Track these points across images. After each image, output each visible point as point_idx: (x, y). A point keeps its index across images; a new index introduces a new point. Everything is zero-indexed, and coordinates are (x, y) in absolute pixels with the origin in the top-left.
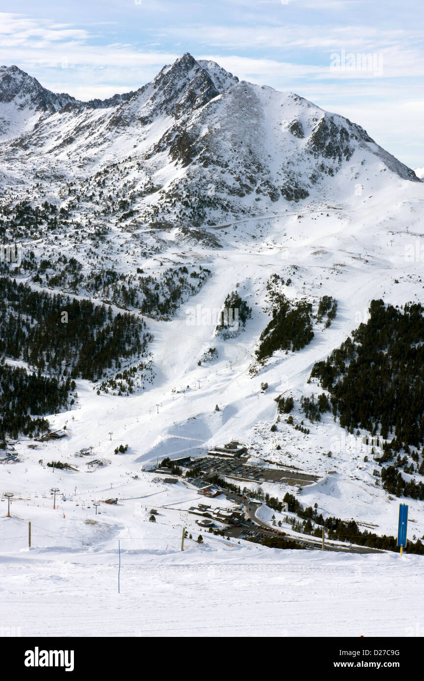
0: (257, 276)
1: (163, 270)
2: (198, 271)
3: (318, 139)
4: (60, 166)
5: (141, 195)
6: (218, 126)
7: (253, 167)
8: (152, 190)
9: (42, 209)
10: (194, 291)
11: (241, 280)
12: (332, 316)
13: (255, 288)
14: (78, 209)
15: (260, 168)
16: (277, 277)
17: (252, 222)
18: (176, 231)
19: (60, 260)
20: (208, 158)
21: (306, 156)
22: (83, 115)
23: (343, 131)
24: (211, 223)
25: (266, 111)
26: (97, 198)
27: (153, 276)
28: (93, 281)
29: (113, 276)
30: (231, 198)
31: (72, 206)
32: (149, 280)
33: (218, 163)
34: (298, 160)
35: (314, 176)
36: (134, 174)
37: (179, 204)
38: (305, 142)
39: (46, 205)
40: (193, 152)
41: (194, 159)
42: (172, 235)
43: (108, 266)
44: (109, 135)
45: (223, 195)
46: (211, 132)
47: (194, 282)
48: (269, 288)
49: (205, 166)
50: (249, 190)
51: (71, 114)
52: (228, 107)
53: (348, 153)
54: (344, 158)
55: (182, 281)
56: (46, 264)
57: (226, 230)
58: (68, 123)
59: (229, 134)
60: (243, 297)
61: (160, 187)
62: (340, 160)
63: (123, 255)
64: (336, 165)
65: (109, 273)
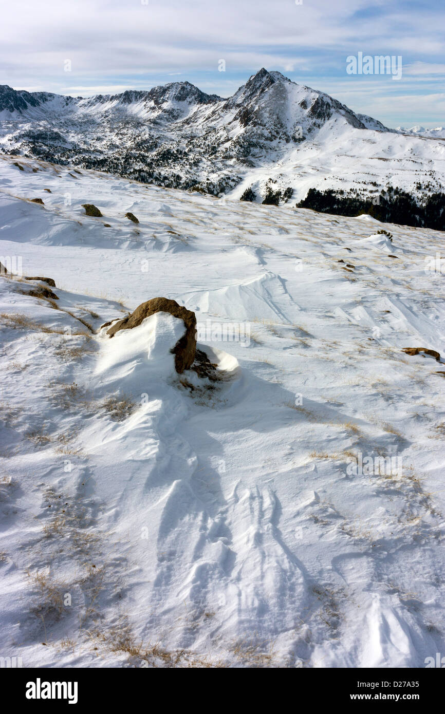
0: (262, 180)
1: (219, 178)
2: (235, 178)
3: (314, 110)
4: (197, 131)
5: (223, 143)
6: (263, 105)
7: (278, 126)
8: (228, 140)
9: (175, 152)
10: (232, 188)
11: (254, 182)
12: (290, 197)
13: (260, 185)
14: (193, 151)
15: (282, 126)
16: (270, 179)
17: (274, 154)
18: (234, 160)
19: (172, 176)
20: (256, 122)
21: (307, 119)
22: (217, 105)
23: (328, 104)
24: (253, 156)
25: (289, 96)
26: (202, 146)
27: (213, 182)
28: (185, 185)
29: (195, 182)
30: (266, 142)
31: (190, 151)
32: (211, 183)
33: (261, 124)
34: (303, 121)
35: (309, 129)
36: (221, 132)
37: (238, 146)
38: (307, 111)
39: (177, 151)
40: (249, 119)
41: (249, 123)
42: (231, 162)
43: (194, 177)
44: (222, 114)
45: (262, 141)
46: (259, 109)
47: (232, 183)
48: (267, 185)
49: (254, 126)
50: (275, 138)
51: (211, 105)
52: (270, 95)
53: (329, 116)
54: (326, 118)
55: (226, 183)
56: (165, 178)
57: (260, 158)
58: (208, 109)
59: (268, 109)
60: (253, 191)
61: (232, 138)
62: (324, 120)
63: (203, 172)
64: (323, 122)
65: (193, 181)
